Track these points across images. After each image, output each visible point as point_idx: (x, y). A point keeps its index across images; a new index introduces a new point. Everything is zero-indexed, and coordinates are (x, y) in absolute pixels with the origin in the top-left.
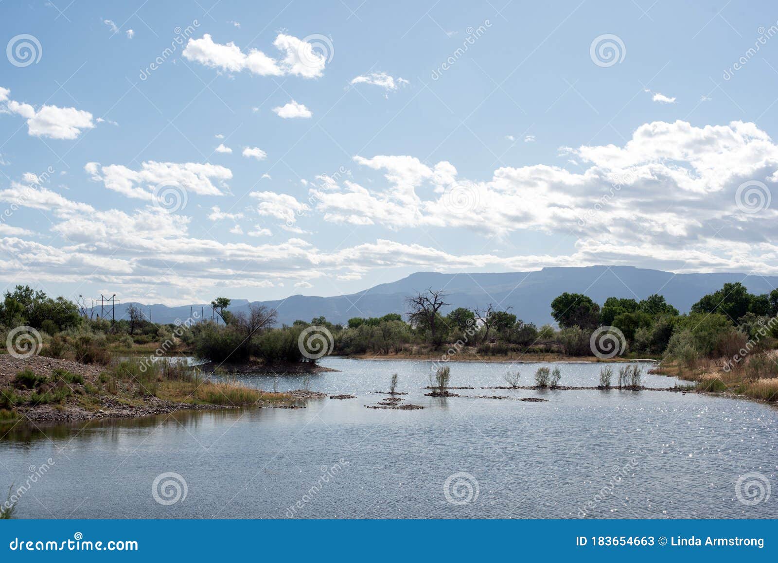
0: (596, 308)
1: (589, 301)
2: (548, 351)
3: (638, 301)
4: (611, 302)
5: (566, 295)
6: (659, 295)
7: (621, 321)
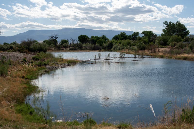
0: (89, 38)
1: (87, 37)
2: (87, 49)
3: (99, 37)
4: (92, 37)
5: (81, 35)
6: (104, 35)
7: (98, 42)
